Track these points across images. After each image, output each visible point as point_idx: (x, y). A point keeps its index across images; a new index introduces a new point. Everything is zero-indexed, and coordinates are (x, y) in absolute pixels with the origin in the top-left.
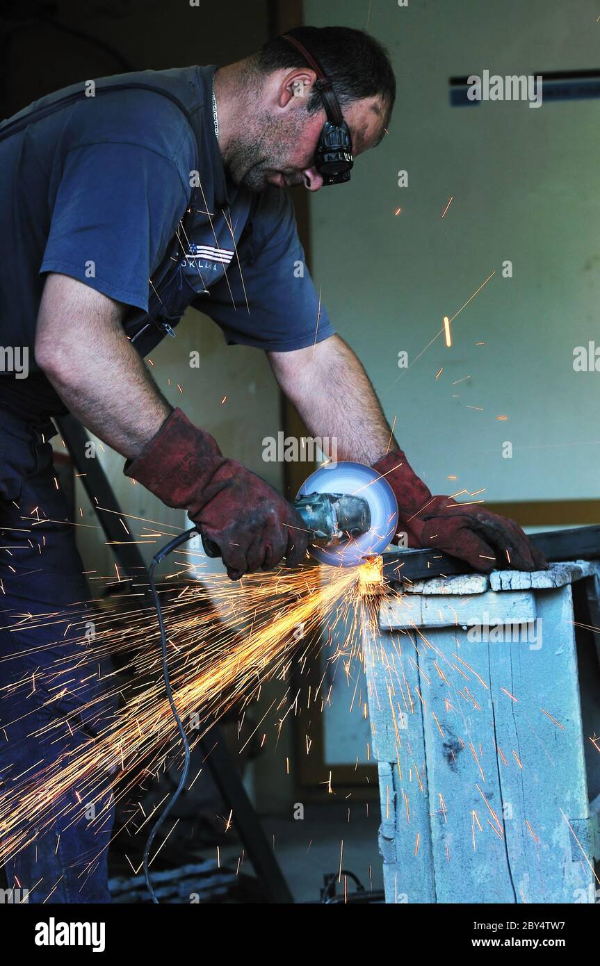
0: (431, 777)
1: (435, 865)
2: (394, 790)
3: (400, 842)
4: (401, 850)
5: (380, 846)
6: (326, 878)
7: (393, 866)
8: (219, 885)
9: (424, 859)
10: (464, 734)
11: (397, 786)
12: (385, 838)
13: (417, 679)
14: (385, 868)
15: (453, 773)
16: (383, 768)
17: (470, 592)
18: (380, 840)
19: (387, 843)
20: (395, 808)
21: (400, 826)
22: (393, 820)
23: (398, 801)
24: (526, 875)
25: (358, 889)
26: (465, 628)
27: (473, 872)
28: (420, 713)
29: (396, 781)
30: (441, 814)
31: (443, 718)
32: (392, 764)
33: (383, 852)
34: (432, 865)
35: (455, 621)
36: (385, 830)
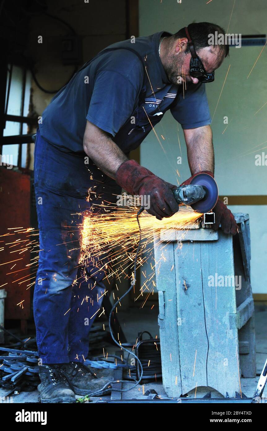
0: (178, 297)
1: (179, 330)
2: (164, 301)
3: (166, 321)
4: (166, 324)
5: (158, 322)
6: (139, 334)
7: (163, 329)
8: (99, 336)
9: (175, 327)
10: (190, 281)
11: (165, 300)
12: (160, 319)
13: (174, 260)
14: (160, 330)
15: (186, 296)
16: (160, 293)
17: (194, 228)
18: (159, 320)
19: (161, 321)
20: (164, 308)
21: (166, 315)
22: (164, 313)
23: (166, 305)
24: (212, 334)
25: (151, 338)
26: (192, 241)
27: (193, 332)
28: (174, 273)
29: (165, 298)
30: (181, 311)
31: (183, 275)
32: (164, 292)
33: (159, 324)
34: (178, 329)
35: (188, 239)
36: (160, 316)
